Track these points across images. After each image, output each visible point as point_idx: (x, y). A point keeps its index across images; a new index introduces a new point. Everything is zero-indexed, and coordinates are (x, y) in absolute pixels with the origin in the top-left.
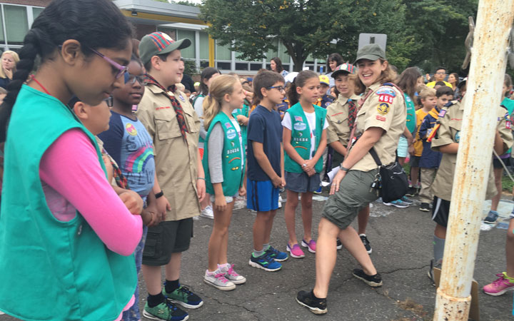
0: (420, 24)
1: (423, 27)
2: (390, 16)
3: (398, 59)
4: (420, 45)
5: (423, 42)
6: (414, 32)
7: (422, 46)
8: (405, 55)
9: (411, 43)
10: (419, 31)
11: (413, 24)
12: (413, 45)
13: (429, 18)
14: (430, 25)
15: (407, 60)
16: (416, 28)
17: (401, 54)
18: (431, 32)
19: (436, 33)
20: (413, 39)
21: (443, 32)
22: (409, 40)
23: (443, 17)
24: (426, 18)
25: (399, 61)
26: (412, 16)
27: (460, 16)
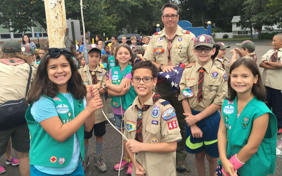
0: (118, 8)
1: (120, 10)
2: (97, 6)
3: (110, 27)
4: (120, 19)
5: (121, 17)
6: (116, 12)
7: (121, 19)
8: (113, 24)
9: (115, 18)
10: (119, 12)
11: (115, 8)
12: (117, 19)
13: (122, 5)
14: (123, 8)
15: (114, 27)
16: (117, 10)
17: (111, 24)
18: (124, 12)
19: (127, 12)
20: (116, 16)
21: (130, 12)
22: (114, 17)
23: (128, 4)
24: (120, 5)
25: (110, 28)
26: (114, 4)
27: (136, 4)
